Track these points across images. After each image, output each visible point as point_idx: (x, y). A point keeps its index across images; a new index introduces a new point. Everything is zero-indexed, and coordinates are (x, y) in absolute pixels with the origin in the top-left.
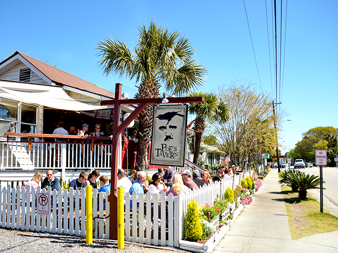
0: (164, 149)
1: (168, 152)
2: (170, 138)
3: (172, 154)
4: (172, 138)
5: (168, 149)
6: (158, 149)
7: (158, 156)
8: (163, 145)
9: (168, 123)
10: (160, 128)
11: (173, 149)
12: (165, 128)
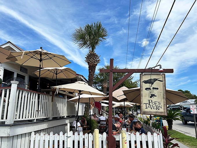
0: (151, 104)
1: (154, 106)
2: (154, 96)
3: (157, 107)
4: (156, 96)
5: (153, 103)
6: (146, 104)
7: (146, 108)
8: (149, 100)
9: (151, 86)
10: (146, 89)
11: (157, 103)
12: (150, 89)
